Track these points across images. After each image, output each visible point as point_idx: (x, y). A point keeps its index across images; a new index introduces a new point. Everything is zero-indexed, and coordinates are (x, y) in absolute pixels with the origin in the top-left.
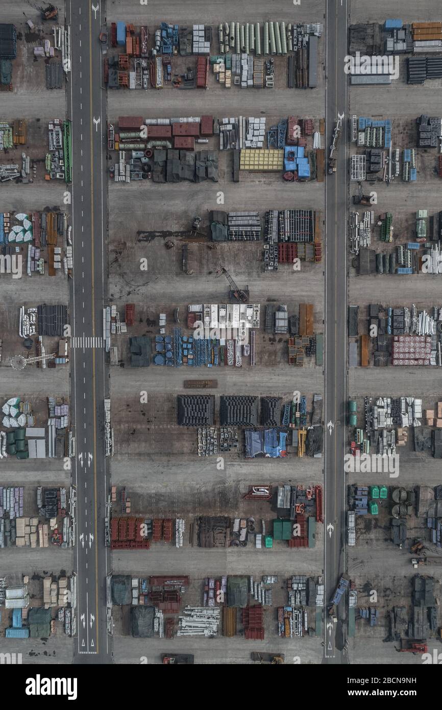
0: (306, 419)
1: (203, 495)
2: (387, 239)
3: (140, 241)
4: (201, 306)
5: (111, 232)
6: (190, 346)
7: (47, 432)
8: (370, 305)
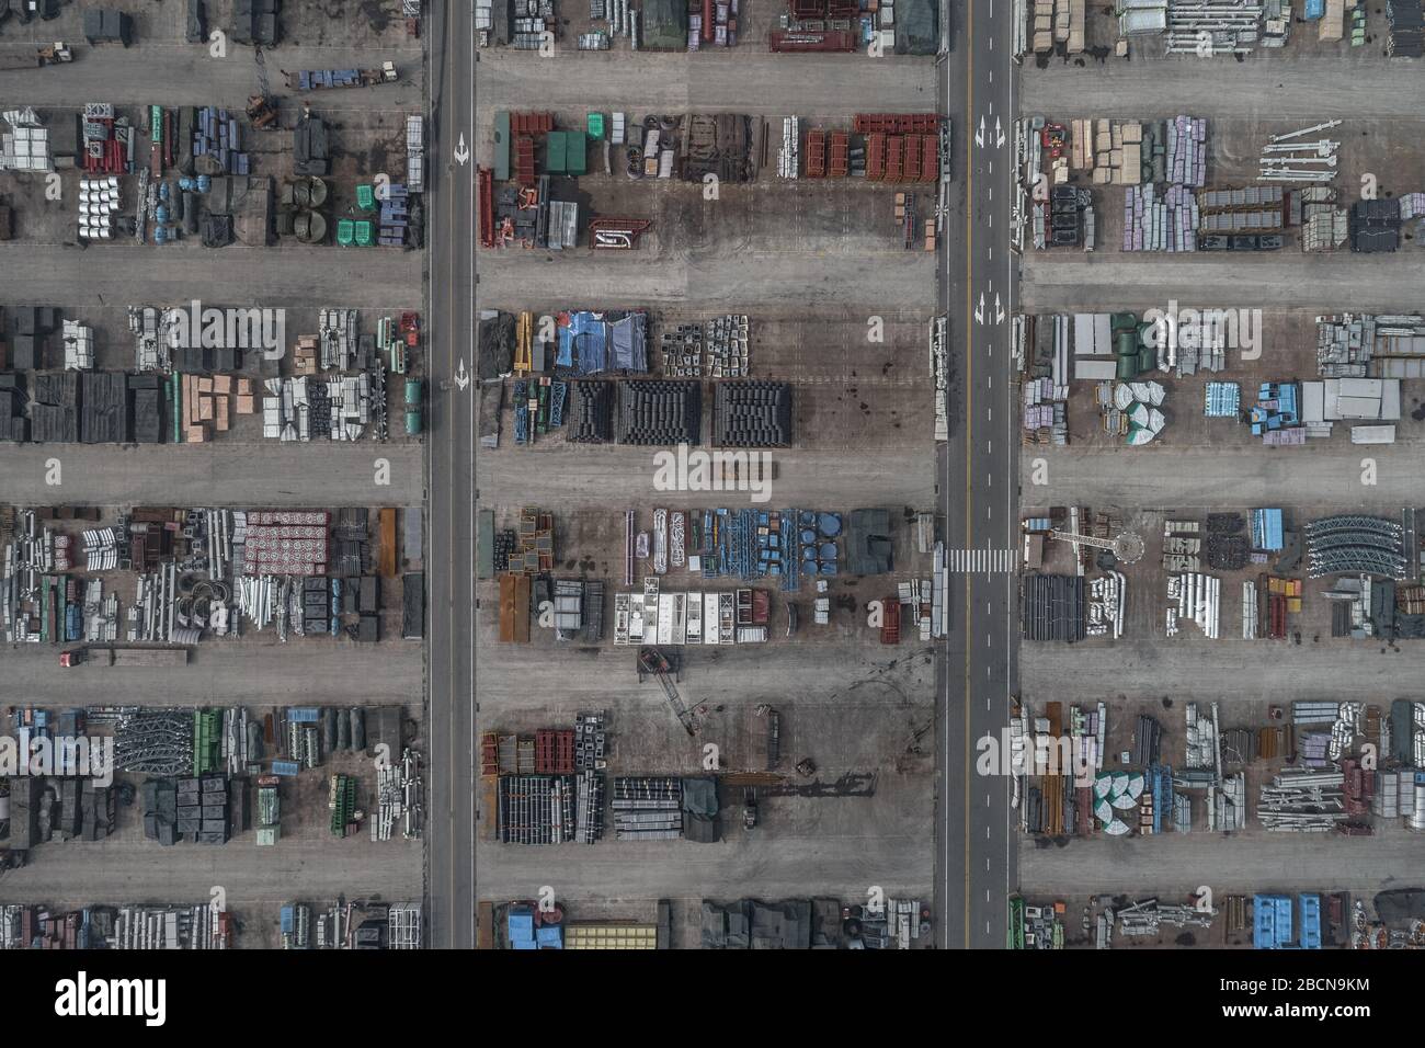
0: (516, 395)
1: (737, 229)
2: (342, 782)
3: (868, 776)
4: (741, 640)
5: (929, 794)
6: (765, 555)
7: (1071, 370)
8: (378, 639)
